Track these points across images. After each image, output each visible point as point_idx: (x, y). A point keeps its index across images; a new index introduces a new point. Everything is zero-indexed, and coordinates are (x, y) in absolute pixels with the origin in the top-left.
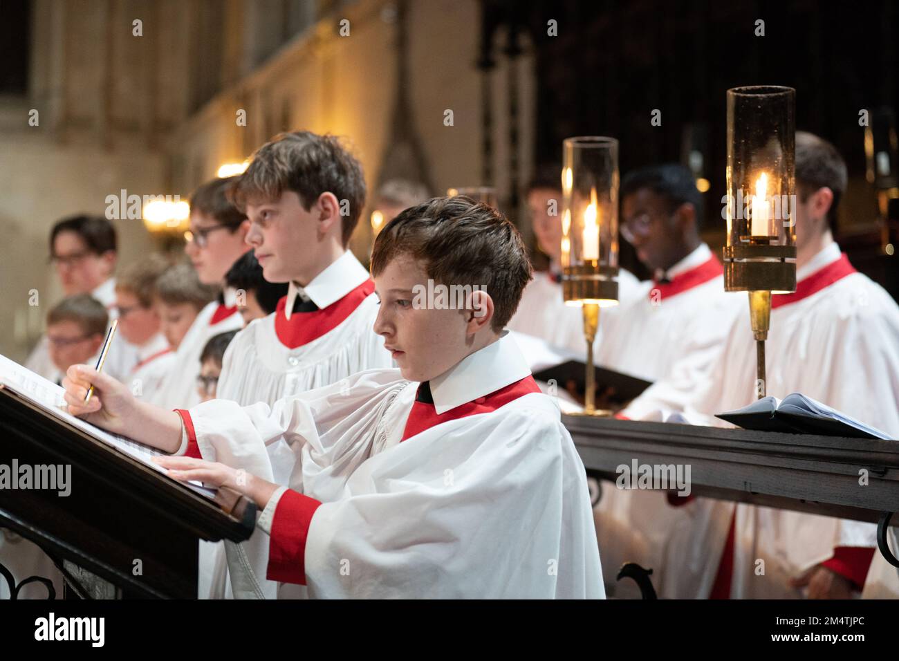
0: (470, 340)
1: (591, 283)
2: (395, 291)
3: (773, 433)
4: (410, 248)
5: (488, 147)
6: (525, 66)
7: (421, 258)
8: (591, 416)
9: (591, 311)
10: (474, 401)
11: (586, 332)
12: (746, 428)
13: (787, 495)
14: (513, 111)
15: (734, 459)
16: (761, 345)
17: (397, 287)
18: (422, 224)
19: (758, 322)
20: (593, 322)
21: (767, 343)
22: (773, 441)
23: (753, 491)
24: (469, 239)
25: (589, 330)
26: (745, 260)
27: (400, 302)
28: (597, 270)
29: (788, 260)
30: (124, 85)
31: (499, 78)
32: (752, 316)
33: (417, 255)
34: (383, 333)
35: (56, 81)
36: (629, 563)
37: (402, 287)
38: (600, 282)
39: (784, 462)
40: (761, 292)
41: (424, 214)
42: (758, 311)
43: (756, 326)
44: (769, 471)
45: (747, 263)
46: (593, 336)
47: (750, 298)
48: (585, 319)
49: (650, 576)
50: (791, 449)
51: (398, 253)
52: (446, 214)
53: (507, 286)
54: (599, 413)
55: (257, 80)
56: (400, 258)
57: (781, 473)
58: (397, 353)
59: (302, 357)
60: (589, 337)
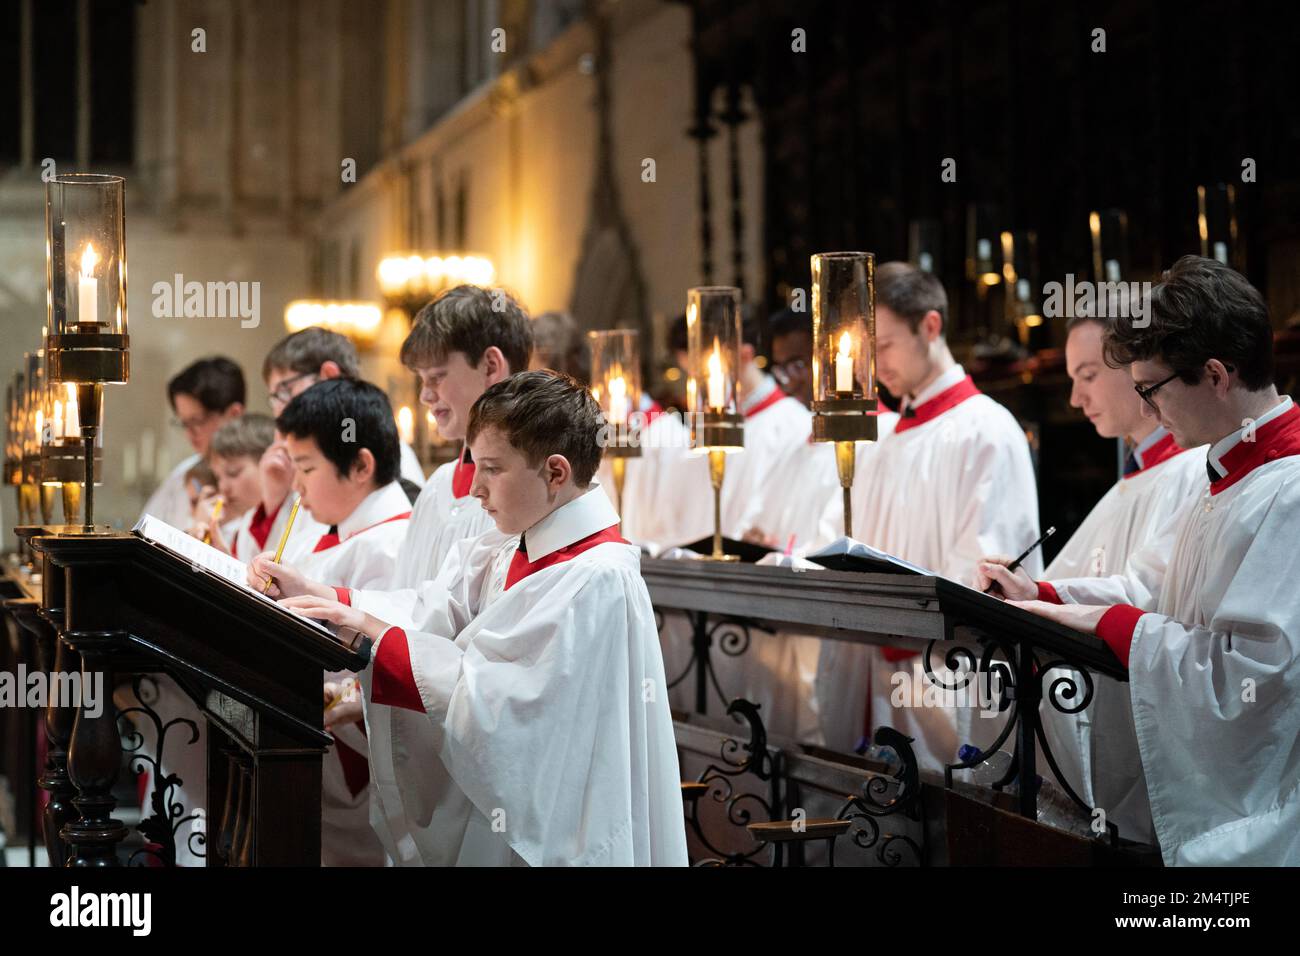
0: (551, 498)
1: (716, 430)
2: (485, 459)
3: (850, 573)
4: (493, 420)
5: (707, 236)
6: (750, 135)
7: (504, 429)
8: (719, 561)
9: (717, 457)
10: (558, 551)
11: (713, 479)
12: (832, 569)
13: (863, 629)
14: (736, 191)
15: (824, 598)
16: (847, 492)
17: (486, 456)
18: (505, 399)
19: (844, 469)
20: (719, 469)
21: (852, 489)
22: (850, 579)
23: (840, 626)
24: (544, 409)
25: (715, 477)
26: (830, 414)
27: (491, 469)
28: (721, 417)
29: (868, 413)
30: (257, 152)
31: (718, 148)
32: (838, 465)
33: (500, 427)
34: (479, 496)
35: (169, 149)
36: (737, 698)
37: (491, 456)
38: (725, 430)
39: (859, 599)
40: (845, 443)
41: (507, 389)
42: (843, 460)
43: (842, 474)
44: (851, 607)
45: (832, 416)
46: (720, 482)
47: (836, 446)
48: (712, 466)
49: (759, 711)
50: (862, 587)
51: (483, 427)
52: (527, 387)
53: (583, 447)
54: (727, 557)
55: (425, 146)
56: (486, 430)
57: (859, 608)
58: (492, 511)
59: (463, 507)
60: (716, 483)
